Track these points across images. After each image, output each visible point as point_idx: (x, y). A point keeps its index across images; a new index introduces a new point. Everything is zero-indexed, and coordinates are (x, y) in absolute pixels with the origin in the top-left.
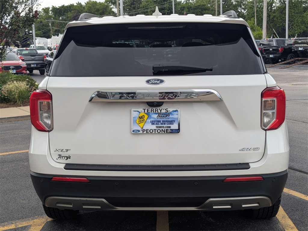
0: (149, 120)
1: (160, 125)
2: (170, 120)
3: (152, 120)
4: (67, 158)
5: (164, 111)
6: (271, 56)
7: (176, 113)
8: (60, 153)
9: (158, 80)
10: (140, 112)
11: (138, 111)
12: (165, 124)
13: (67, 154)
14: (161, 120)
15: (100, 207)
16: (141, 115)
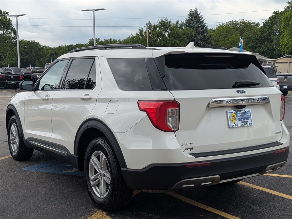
0: (237, 118)
1: (243, 121)
2: (247, 117)
3: (239, 118)
4: (191, 150)
5: (243, 111)
6: (12, 82)
7: (249, 112)
8: (186, 146)
9: (242, 91)
10: (232, 113)
11: (231, 112)
12: (245, 120)
13: (191, 147)
14: (243, 117)
15: (211, 183)
16: (233, 115)
